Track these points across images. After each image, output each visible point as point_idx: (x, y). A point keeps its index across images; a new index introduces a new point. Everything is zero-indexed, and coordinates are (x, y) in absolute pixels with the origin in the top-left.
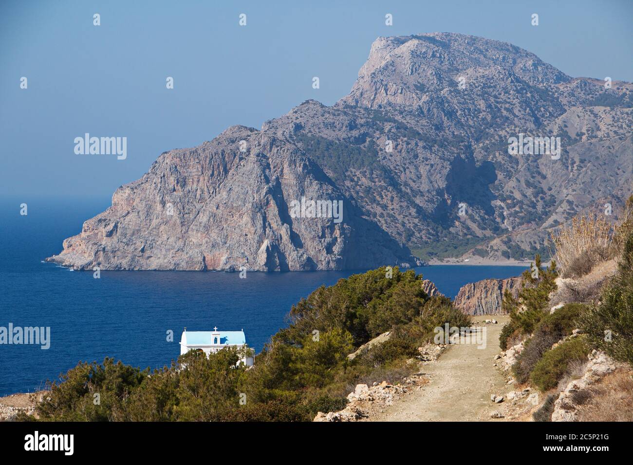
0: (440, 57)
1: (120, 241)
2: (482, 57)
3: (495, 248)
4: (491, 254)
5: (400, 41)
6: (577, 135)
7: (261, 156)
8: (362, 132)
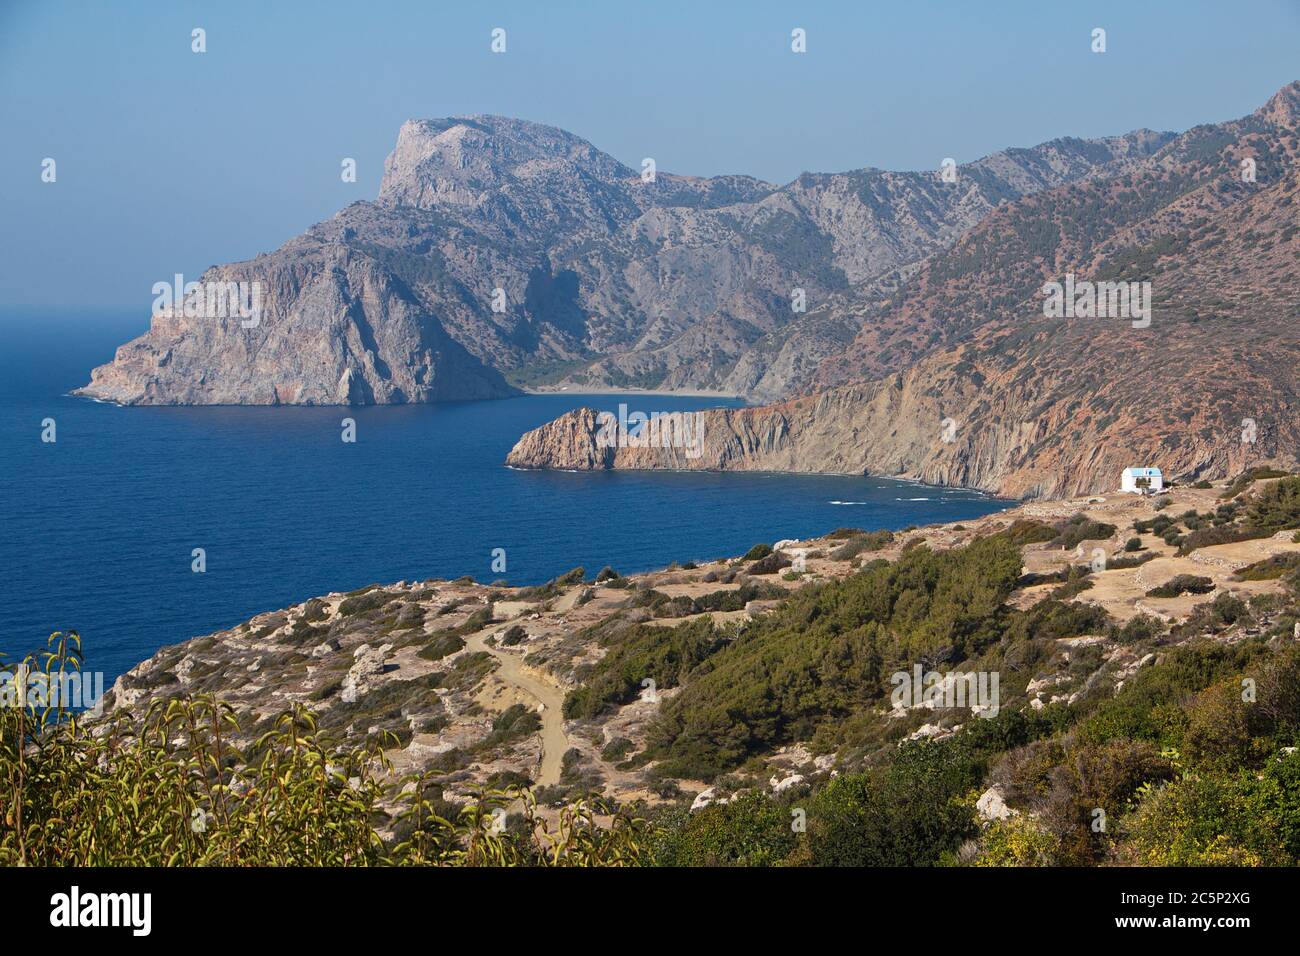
0: (494, 146)
1: (175, 371)
2: (531, 146)
3: (596, 374)
4: (592, 381)
5: (440, 126)
6: (658, 240)
7: (338, 272)
8: (424, 239)
